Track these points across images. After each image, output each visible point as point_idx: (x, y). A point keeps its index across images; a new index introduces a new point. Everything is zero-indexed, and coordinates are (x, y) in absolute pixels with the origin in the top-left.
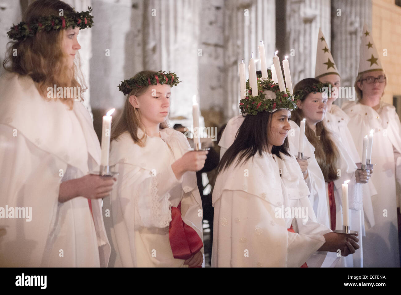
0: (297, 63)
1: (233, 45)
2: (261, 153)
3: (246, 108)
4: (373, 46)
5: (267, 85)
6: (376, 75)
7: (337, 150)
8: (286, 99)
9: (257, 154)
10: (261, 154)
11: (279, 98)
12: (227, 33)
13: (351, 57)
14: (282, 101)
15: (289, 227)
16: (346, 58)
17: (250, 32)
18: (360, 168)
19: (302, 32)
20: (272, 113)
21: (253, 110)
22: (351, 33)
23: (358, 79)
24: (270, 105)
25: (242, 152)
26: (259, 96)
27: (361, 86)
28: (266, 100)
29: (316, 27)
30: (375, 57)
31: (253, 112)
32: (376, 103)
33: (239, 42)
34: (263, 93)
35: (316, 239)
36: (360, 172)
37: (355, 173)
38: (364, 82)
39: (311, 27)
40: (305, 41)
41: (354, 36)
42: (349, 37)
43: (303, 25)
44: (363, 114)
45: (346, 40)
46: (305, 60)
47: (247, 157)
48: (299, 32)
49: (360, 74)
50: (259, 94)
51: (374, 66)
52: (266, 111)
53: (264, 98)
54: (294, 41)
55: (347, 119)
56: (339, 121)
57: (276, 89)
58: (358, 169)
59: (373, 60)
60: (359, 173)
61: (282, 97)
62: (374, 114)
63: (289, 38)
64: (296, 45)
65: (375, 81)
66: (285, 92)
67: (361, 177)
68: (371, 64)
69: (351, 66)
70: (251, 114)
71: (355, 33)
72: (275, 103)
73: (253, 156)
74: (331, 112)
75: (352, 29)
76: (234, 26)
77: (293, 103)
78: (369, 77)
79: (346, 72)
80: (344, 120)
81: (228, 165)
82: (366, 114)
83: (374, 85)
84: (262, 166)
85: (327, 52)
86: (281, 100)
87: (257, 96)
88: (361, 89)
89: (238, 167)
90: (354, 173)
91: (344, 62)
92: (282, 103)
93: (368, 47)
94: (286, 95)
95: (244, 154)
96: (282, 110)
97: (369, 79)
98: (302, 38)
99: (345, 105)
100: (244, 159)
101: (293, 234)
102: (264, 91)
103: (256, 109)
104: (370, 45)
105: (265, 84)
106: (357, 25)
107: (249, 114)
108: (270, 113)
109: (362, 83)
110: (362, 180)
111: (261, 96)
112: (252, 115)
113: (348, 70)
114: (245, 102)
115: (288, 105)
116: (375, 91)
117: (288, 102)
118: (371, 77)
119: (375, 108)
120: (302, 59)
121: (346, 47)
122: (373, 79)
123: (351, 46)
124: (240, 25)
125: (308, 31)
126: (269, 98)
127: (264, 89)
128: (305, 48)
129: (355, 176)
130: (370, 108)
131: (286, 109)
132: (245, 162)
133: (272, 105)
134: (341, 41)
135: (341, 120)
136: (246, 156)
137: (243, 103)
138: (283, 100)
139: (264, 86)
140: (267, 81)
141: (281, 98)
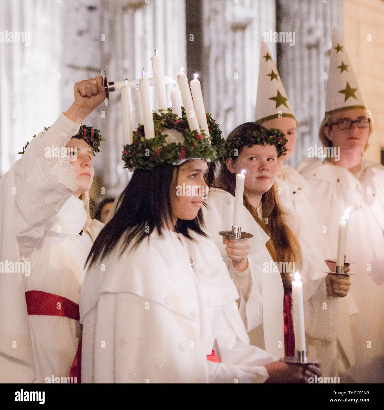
0: (221, 96)
1: (117, 69)
2: (161, 231)
3: (134, 159)
4: (348, 68)
5: (167, 121)
6: (353, 115)
7: (296, 242)
8: (200, 143)
9: (154, 234)
10: (160, 233)
11: (190, 141)
12: (106, 49)
13: (310, 85)
14: (194, 146)
15: (210, 353)
16: (302, 87)
17: (144, 47)
18: (334, 273)
19: (230, 45)
20: (178, 167)
21: (147, 162)
22: (309, 47)
23: (325, 123)
24: (176, 152)
25: (130, 229)
26: (157, 137)
27: (329, 134)
28: (168, 144)
29: (252, 38)
30: (352, 86)
31: (147, 165)
32: (355, 162)
33: (127, 64)
34: (163, 134)
35: (253, 373)
36: (334, 277)
37: (326, 280)
38: (335, 128)
39: (243, 38)
40: (234, 61)
41: (314, 52)
42: (306, 52)
43: (230, 33)
44: (334, 181)
45: (302, 58)
46: (235, 92)
47: (139, 238)
48: (225, 47)
49: (327, 114)
50: (156, 135)
51: (351, 102)
52: (168, 162)
53: (163, 142)
54: (217, 60)
55: (307, 187)
56: (294, 193)
57: (182, 127)
58: (330, 274)
59: (349, 92)
60: (332, 280)
61: (193, 139)
62: (352, 181)
63: (208, 56)
64: (220, 66)
65: (353, 126)
66: (198, 132)
67: (335, 286)
68: (346, 98)
69: (311, 100)
70: (143, 168)
71: (316, 46)
72: (183, 150)
73: (149, 237)
74: (282, 177)
75: (311, 39)
76: (118, 37)
77: (211, 149)
78: (342, 119)
79: (302, 110)
80: (302, 189)
81: (108, 252)
82: (338, 180)
83: (351, 131)
84: (164, 253)
85: (274, 80)
86: (192, 144)
87: (154, 139)
88: (330, 139)
89: (125, 255)
90: (324, 280)
91: (298, 93)
92: (195, 149)
93: (340, 70)
94: (199, 136)
95: (132, 233)
96: (193, 161)
97: (343, 122)
98: (229, 56)
99: (303, 165)
100: (134, 241)
101: (215, 364)
102: (163, 130)
103: (152, 160)
104: (343, 67)
105: (164, 120)
106: (319, 33)
107: (140, 168)
108: (175, 166)
109: (331, 130)
110: (337, 291)
111: (160, 138)
112: (144, 170)
113: (305, 106)
114: (132, 148)
115: (203, 153)
116: (353, 141)
117: (204, 147)
118: (347, 119)
119: (353, 170)
120: (231, 88)
121: (302, 69)
122: (350, 123)
123: (310, 69)
124: (127, 35)
125: (239, 44)
126: (172, 142)
127: (164, 126)
128: (234, 71)
129: (325, 285)
130: (345, 171)
131: (200, 159)
132: (136, 246)
133: (178, 153)
134: (293, 60)
135: (296, 191)
136: (136, 236)
137: (130, 152)
138: (196, 144)
139: (162, 122)
140: (167, 114)
141: (192, 141)
